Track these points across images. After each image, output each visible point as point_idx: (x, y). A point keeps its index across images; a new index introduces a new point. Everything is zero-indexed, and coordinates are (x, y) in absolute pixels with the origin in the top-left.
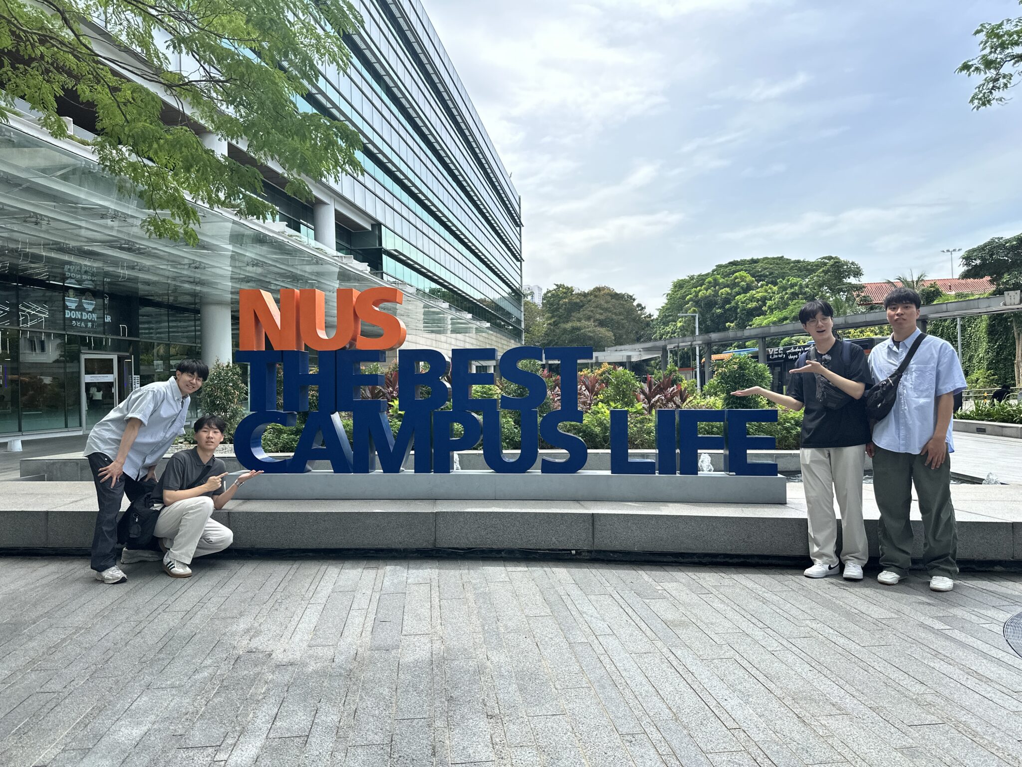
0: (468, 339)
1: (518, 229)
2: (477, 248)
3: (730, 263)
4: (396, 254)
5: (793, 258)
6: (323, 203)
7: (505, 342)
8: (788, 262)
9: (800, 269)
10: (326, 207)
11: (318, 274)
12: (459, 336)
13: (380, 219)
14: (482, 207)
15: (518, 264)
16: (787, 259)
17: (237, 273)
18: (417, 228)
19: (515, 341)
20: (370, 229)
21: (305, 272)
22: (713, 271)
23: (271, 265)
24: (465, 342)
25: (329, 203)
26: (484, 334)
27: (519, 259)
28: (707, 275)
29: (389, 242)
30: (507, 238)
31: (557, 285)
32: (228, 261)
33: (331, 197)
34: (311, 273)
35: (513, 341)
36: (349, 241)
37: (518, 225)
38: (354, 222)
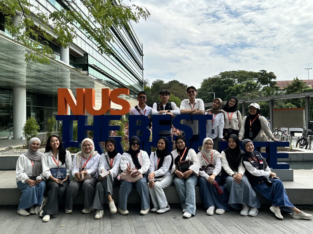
2: (126, 64)
4: (94, 66)
13: (87, 52)
15: (142, 71)
20: (83, 56)
29: (91, 61)
30: (138, 60)
36: (74, 61)
37: (142, 55)
38: (77, 53)
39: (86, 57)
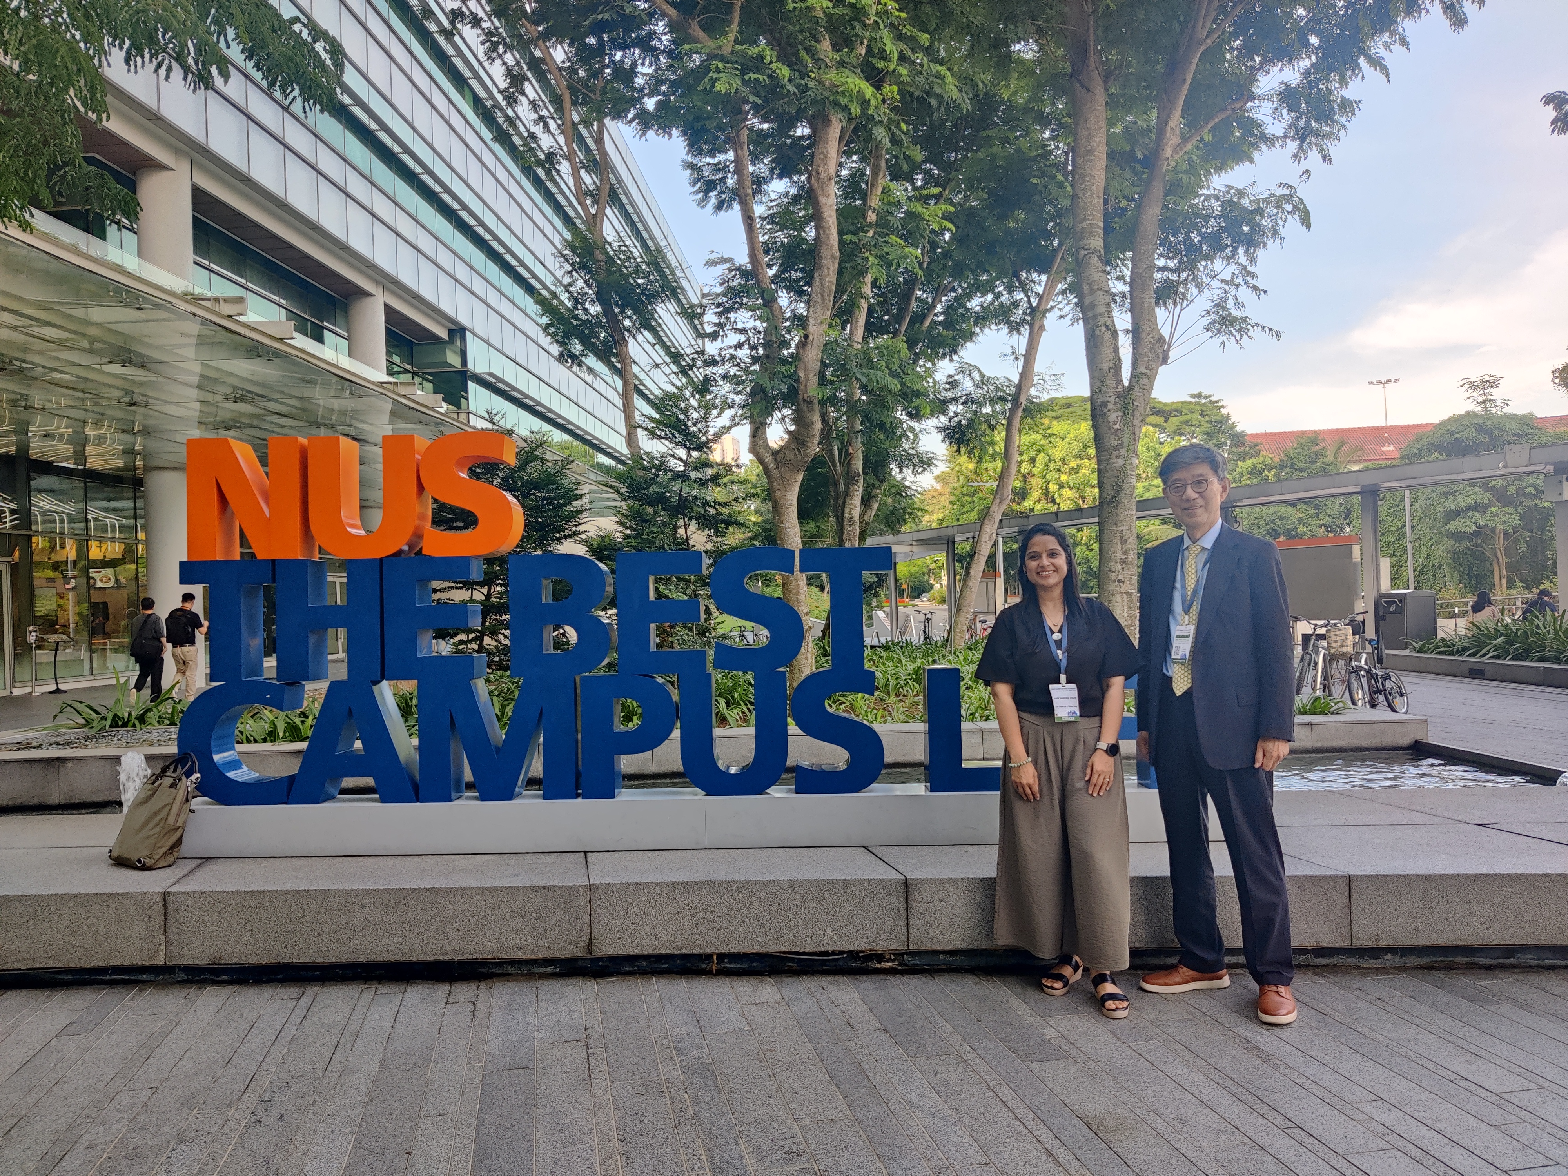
4: (492, 380)
6: (363, 293)
10: (370, 299)
13: (464, 320)
17: (209, 414)
20: (445, 335)
21: (333, 410)
25: (374, 293)
29: (479, 360)
32: (193, 393)
33: (377, 282)
36: (410, 360)
38: (418, 325)
39: (458, 343)
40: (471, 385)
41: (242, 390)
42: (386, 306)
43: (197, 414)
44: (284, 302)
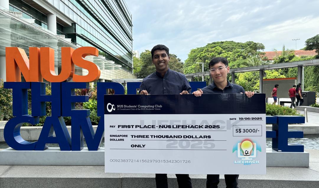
0: (111, 72)
1: (131, 27)
2: (115, 34)
3: (213, 43)
4: (82, 36)
5: (237, 42)
6: (51, 14)
7: (126, 73)
8: (235, 43)
9: (239, 46)
10: (53, 15)
11: (49, 43)
12: (108, 71)
13: (75, 21)
14: (117, 18)
15: (131, 41)
16: (235, 42)
17: (14, 43)
18: (90, 25)
19: (130, 73)
20: (71, 25)
21: (44, 42)
22: (206, 46)
23: (29, 39)
24: (110, 73)
25: (54, 14)
26: (118, 70)
27: (131, 39)
28: (204, 47)
29: (79, 31)
30: (127, 31)
31: (146, 51)
32: (10, 37)
33: (55, 11)
34: (46, 43)
35: (129, 73)
36: (62, 30)
37: (131, 26)
38: (64, 22)
39: (74, 27)
40: (77, 37)
41: (22, 36)
42: (57, 17)
43: (11, 42)
44: (32, 16)
